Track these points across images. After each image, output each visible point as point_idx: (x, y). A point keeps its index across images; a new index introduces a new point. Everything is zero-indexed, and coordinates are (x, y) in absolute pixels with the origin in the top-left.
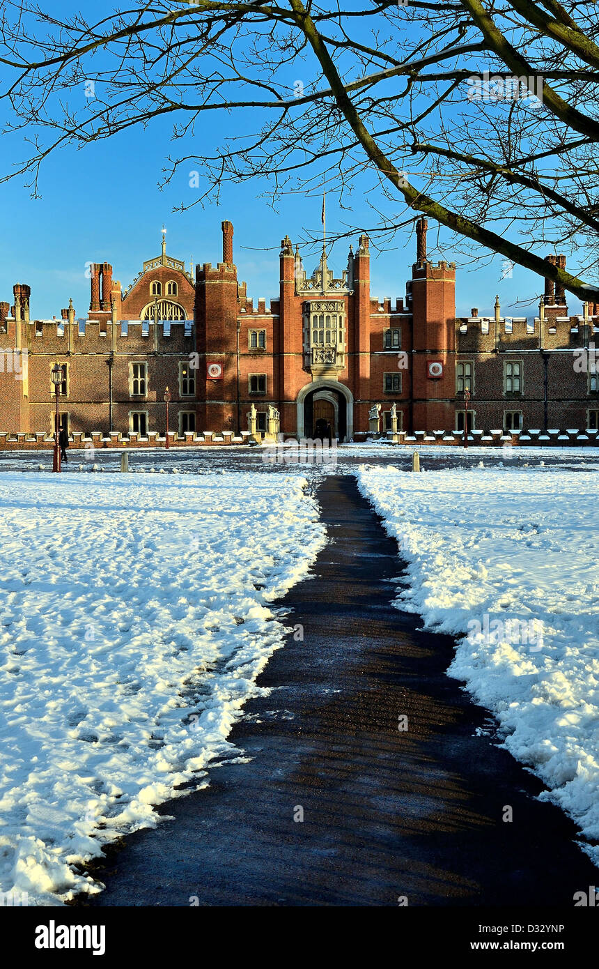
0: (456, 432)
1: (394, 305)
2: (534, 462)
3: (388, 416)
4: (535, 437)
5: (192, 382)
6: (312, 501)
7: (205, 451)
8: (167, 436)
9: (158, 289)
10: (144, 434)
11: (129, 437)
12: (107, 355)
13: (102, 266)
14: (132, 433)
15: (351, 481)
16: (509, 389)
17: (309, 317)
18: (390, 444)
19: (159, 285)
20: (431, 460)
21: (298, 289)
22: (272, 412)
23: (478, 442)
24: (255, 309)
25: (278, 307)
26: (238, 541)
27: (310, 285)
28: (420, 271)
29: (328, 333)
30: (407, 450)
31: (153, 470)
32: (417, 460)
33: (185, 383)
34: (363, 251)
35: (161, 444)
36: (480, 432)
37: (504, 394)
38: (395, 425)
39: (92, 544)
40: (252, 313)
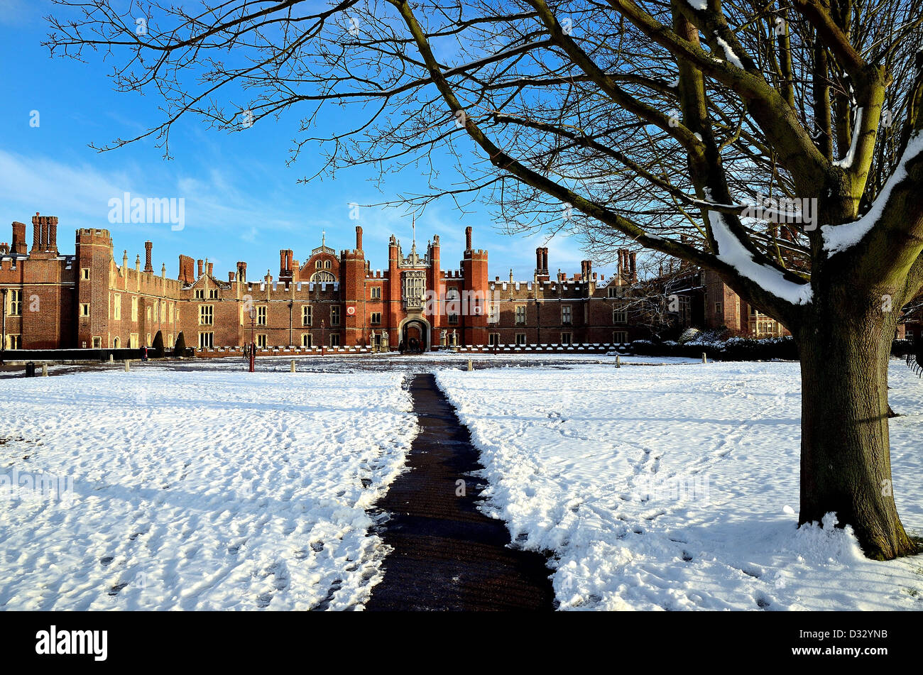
0: (490, 346)
1: (453, 274)
2: (537, 364)
3: (451, 337)
4: (534, 348)
5: (338, 317)
6: (407, 394)
7: (344, 358)
8: (323, 349)
9: (320, 265)
10: (309, 347)
11: (300, 349)
12: (289, 301)
13: (287, 251)
14: (303, 347)
15: (432, 378)
16: (519, 321)
17: (405, 280)
18: (452, 352)
19: (321, 263)
20: (477, 363)
21: (399, 264)
22: (385, 334)
23: (502, 351)
24: (375, 276)
25: (387, 274)
26: (355, 431)
27: (406, 262)
28: (468, 254)
29: (416, 289)
30: (462, 357)
31: (311, 370)
32: (470, 364)
33: (334, 317)
34: (436, 244)
35: (319, 353)
36: (503, 346)
37: (515, 324)
38: (455, 342)
39: (249, 434)
40: (373, 278)
